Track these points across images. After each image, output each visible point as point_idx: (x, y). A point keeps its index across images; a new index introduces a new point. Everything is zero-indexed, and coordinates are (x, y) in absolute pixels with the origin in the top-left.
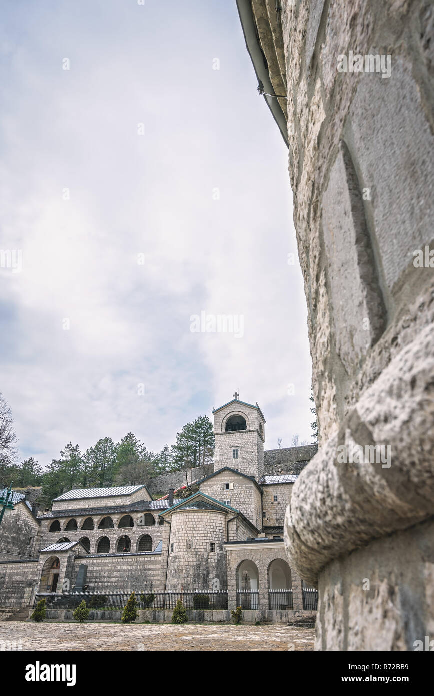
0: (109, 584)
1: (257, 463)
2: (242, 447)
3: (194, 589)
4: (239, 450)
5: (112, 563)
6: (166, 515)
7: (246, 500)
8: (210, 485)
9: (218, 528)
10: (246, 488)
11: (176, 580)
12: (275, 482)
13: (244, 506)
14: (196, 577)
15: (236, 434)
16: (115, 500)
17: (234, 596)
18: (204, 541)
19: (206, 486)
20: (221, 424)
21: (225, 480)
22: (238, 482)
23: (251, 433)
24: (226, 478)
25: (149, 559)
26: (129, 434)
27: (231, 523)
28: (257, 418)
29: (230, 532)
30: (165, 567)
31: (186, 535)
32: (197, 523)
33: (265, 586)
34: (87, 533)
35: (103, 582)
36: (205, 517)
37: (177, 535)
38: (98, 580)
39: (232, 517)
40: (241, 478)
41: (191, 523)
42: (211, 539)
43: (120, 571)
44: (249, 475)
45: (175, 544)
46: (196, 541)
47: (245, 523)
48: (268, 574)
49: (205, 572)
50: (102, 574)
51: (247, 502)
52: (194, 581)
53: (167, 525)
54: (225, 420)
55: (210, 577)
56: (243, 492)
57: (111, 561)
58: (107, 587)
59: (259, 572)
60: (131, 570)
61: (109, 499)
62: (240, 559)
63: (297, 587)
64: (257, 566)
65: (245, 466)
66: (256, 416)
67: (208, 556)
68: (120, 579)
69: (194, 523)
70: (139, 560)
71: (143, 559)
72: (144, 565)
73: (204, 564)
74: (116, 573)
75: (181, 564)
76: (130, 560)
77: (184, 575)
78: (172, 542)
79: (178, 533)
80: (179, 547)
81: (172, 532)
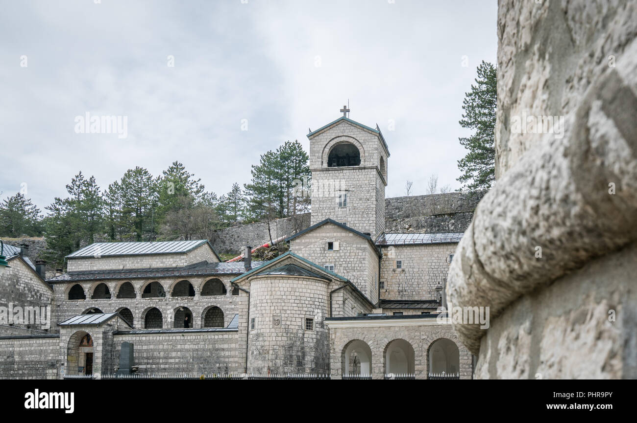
0: (167, 366)
1: (375, 216)
2: (352, 191)
3: (285, 373)
4: (349, 195)
5: (169, 341)
6: (242, 281)
7: (357, 265)
8: (304, 243)
9: (317, 300)
10: (358, 249)
11: (260, 362)
12: (399, 243)
13: (354, 273)
14: (288, 360)
15: (345, 171)
16: (164, 260)
18: (297, 316)
19: (299, 244)
20: (320, 154)
21: (328, 237)
22: (345, 241)
23: (366, 170)
24: (328, 235)
25: (220, 337)
26: (176, 164)
27: (335, 295)
28: (377, 149)
29: (333, 306)
30: (245, 347)
32: (287, 293)
33: (380, 370)
34: (126, 303)
35: (158, 364)
36: (299, 286)
37: (259, 308)
38: (151, 361)
39: (336, 287)
40: (351, 235)
41: (278, 293)
42: (308, 313)
43: (181, 351)
44: (362, 231)
45: (256, 320)
46: (286, 315)
47: (355, 294)
48: (384, 357)
49: (300, 354)
50: (156, 354)
51: (358, 268)
52: (285, 364)
53: (244, 295)
54: (327, 150)
55: (306, 359)
56: (354, 254)
57: (171, 338)
58: (165, 369)
59: (373, 354)
60: (197, 349)
61: (154, 258)
62: (347, 339)
63: (421, 372)
64: (370, 348)
65: (357, 219)
66: (376, 146)
67: (304, 334)
68: (182, 360)
69: (283, 293)
70: (207, 338)
71: (213, 337)
72: (215, 344)
73: (298, 343)
74: (176, 353)
75: (267, 343)
76: (194, 337)
77: (270, 357)
78: (253, 317)
79: (260, 305)
80: (262, 323)
81: (252, 303)
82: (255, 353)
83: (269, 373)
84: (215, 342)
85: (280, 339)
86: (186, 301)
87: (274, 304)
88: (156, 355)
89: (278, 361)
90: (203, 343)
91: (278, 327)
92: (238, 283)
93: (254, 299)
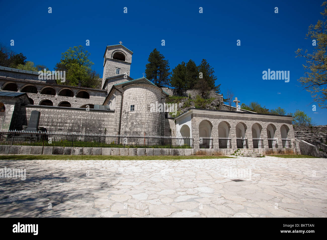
2: (122, 69)
6: (119, 87)
11: (139, 129)
15: (119, 62)
20: (111, 54)
23: (127, 64)
30: (118, 120)
31: (147, 101)
35: (56, 126)
38: (50, 124)
43: (74, 119)
45: (136, 106)
48: (218, 129)
52: (153, 130)
53: (119, 93)
54: (113, 54)
60: (86, 119)
62: (201, 120)
67: (159, 116)
72: (99, 117)
75: (143, 119)
77: (146, 126)
78: (133, 104)
79: (139, 98)
80: (141, 108)
81: (131, 97)
82: (135, 123)
83: (145, 135)
84: (98, 116)
85: (151, 117)
86: (50, 97)
87: (148, 99)
88: (54, 121)
89: (150, 129)
90: (91, 116)
91: (149, 110)
92: (117, 87)
93: (134, 95)
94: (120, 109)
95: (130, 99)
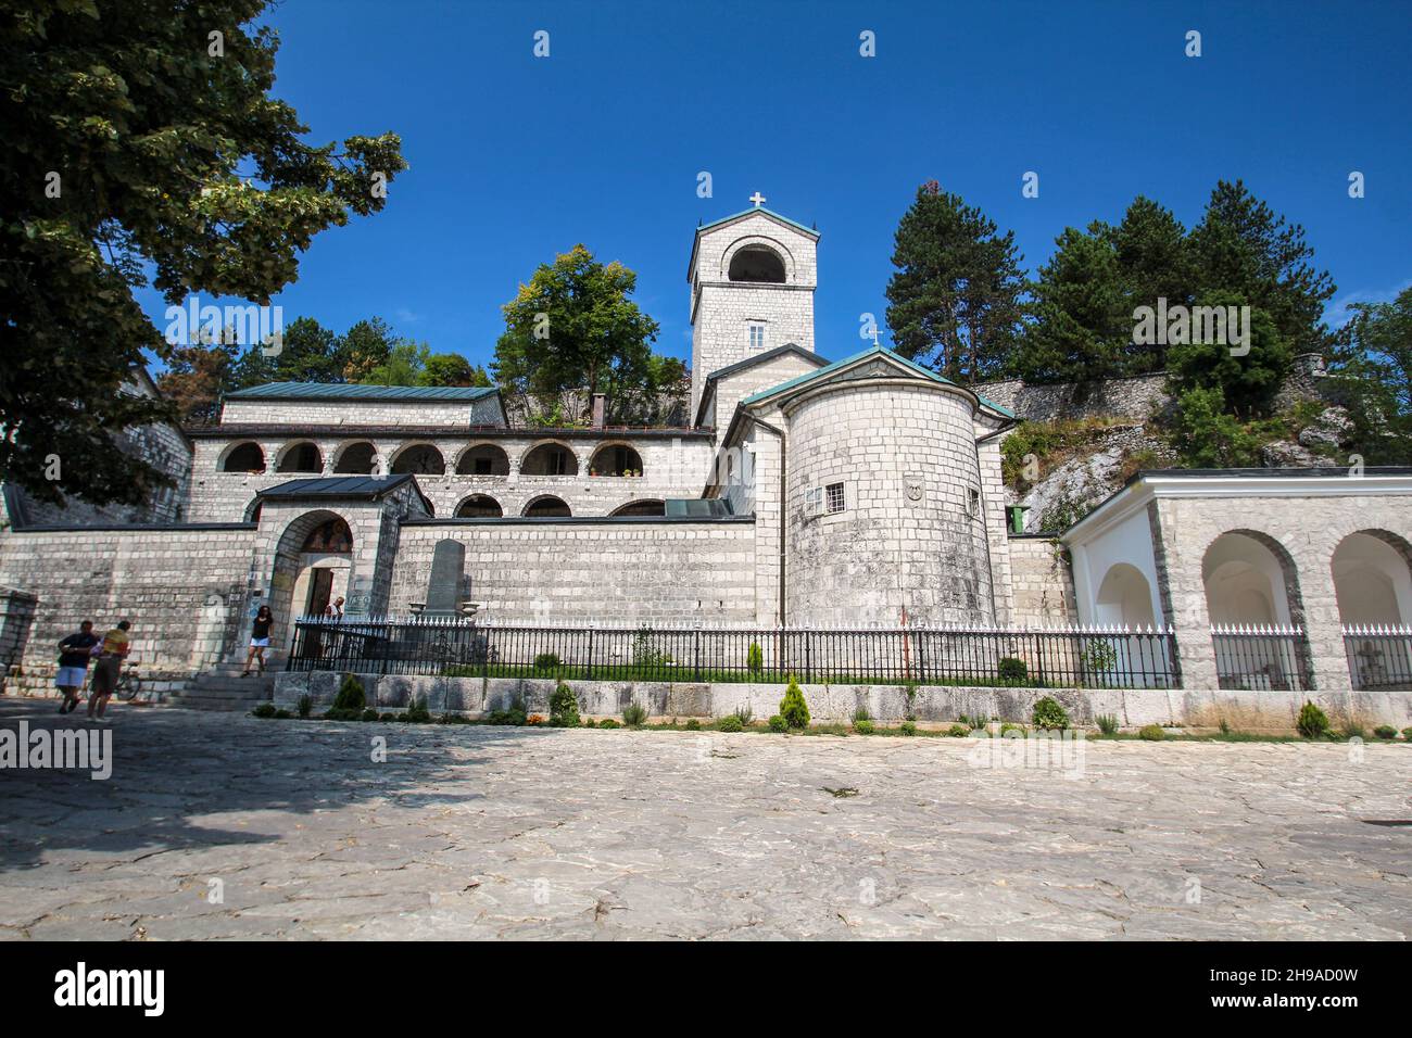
4: (767, 328)
5: (555, 542)
6: (765, 405)
15: (760, 290)
17: (1201, 646)
18: (957, 481)
20: (719, 260)
23: (796, 292)
29: (983, 472)
31: (900, 458)
37: (854, 460)
38: (502, 592)
41: (911, 423)
42: (972, 477)
43: (589, 567)
45: (851, 486)
46: (936, 478)
50: (517, 574)
52: (945, 599)
54: (730, 255)
57: (561, 536)
59: (1299, 567)
60: (635, 565)
67: (970, 528)
68: (591, 591)
69: (922, 424)
70: (664, 537)
71: (680, 535)
72: (687, 552)
73: (964, 549)
74: (575, 572)
75: (892, 545)
76: (627, 536)
77: (905, 581)
78: (834, 480)
79: (862, 450)
80: (873, 494)
81: (823, 449)
82: (851, 570)
83: (903, 623)
84: (686, 547)
85: (925, 534)
86: (491, 483)
87: (904, 449)
88: (516, 578)
89: (927, 593)
90: (654, 549)
91: (918, 503)
92: (756, 408)
93: (836, 437)
94: (778, 507)
95: (821, 457)
